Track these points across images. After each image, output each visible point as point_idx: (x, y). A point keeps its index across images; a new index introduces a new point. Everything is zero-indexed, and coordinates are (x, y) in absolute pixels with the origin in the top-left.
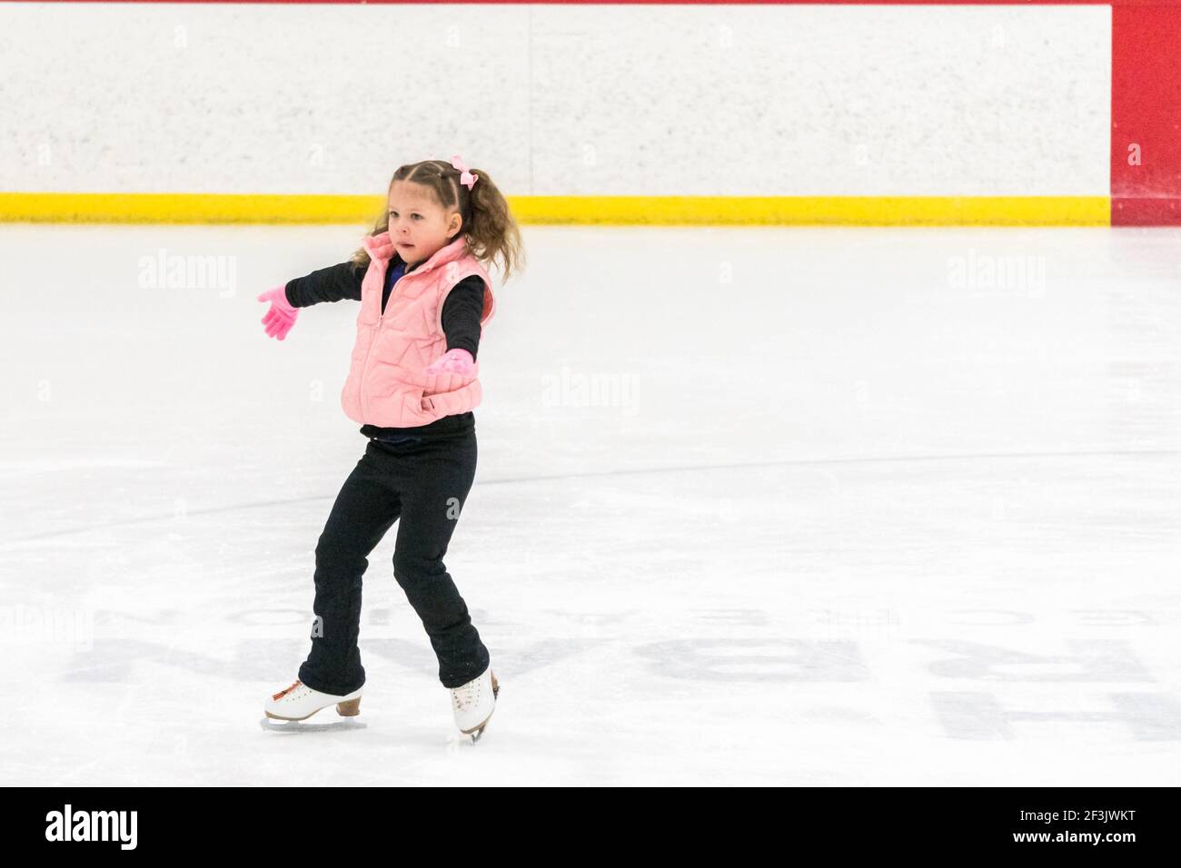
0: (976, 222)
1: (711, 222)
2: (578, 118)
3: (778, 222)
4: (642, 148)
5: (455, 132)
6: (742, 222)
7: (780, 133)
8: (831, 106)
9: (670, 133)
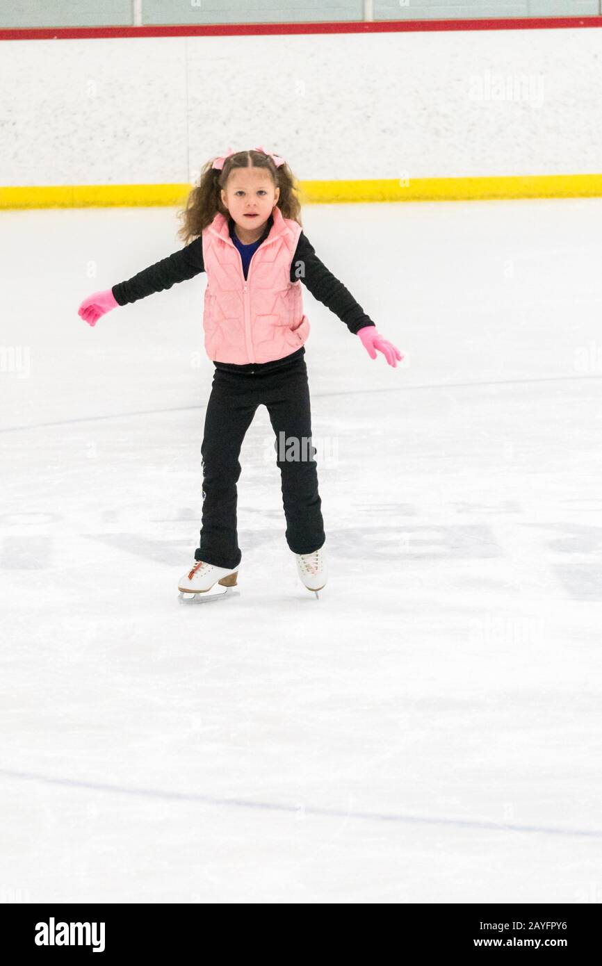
0: (540, 195)
1: (329, 201)
2: (225, 124)
3: (383, 200)
4: (275, 145)
5: (128, 135)
6: (354, 200)
7: (384, 131)
8: (425, 109)
9: (297, 132)
